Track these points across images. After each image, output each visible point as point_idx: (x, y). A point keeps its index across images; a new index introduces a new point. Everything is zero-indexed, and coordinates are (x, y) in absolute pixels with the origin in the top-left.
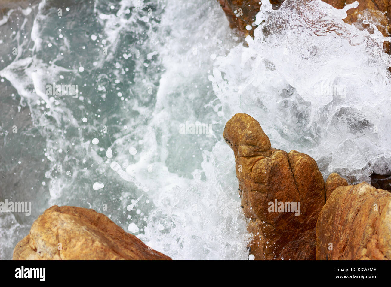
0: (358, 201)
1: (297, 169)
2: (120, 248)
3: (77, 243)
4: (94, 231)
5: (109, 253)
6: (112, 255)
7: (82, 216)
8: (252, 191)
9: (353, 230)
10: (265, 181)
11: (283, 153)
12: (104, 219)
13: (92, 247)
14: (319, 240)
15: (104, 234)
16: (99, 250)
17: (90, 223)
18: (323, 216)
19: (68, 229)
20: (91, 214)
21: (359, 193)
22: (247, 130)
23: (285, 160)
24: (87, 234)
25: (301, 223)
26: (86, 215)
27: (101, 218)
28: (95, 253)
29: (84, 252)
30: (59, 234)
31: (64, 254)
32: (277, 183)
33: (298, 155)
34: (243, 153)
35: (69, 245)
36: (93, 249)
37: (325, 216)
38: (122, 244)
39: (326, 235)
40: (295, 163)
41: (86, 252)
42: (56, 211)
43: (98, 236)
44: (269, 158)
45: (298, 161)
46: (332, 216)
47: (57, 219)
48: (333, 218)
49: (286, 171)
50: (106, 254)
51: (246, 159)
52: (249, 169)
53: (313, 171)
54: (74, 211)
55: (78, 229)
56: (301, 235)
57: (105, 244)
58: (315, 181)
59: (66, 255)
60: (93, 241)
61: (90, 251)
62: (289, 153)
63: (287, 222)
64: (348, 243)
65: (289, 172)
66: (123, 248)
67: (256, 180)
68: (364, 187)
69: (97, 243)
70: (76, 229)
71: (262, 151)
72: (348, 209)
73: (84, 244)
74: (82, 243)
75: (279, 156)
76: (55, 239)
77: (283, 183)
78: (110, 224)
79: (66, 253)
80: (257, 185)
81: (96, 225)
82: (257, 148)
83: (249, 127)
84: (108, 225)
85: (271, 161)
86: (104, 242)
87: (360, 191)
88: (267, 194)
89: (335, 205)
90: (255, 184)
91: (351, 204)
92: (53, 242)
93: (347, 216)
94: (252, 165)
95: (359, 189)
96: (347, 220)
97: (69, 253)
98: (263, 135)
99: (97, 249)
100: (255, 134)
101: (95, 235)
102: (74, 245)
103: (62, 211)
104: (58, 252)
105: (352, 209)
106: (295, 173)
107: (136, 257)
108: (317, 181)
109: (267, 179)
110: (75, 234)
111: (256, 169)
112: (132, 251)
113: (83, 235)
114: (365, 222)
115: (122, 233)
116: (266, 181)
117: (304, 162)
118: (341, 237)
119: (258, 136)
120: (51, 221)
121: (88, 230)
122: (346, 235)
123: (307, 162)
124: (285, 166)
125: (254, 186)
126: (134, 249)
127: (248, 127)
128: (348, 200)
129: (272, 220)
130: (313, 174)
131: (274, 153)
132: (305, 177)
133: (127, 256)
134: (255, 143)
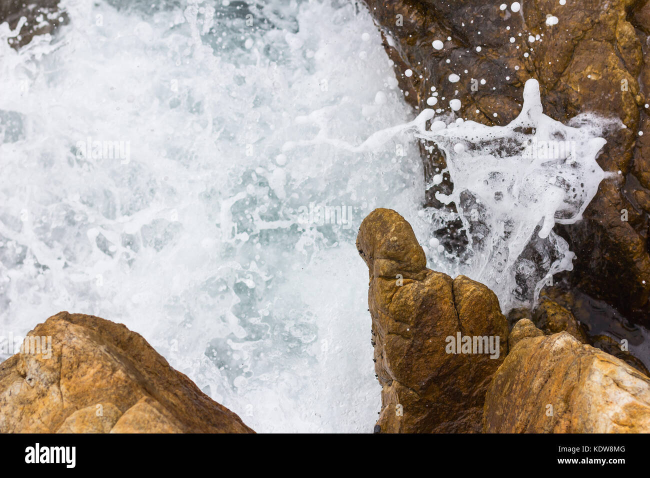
0: (551, 361)
1: (464, 305)
2: (157, 388)
3: (89, 370)
4: (119, 356)
5: (136, 390)
6: (140, 394)
7: (104, 331)
8: (389, 333)
9: (538, 405)
10: (410, 319)
11: (444, 278)
12: (139, 341)
13: (111, 378)
14: (486, 421)
15: (133, 363)
16: (121, 384)
17: (115, 344)
18: (496, 383)
19: (78, 346)
20: (118, 330)
21: (554, 348)
22: (390, 234)
23: (447, 289)
24: (106, 357)
25: (464, 394)
26: (110, 330)
27: (134, 339)
28: (114, 388)
29: (97, 384)
30: (63, 355)
31: (66, 385)
32: (431, 325)
33: (468, 283)
34: (381, 272)
35: (75, 372)
36: (112, 381)
37: (499, 382)
38: (161, 382)
39: (497, 413)
40: (461, 295)
41: (100, 385)
42: (63, 318)
43: (123, 363)
44: (422, 284)
45: (468, 293)
46: (509, 383)
47: (63, 331)
48: (510, 385)
49: (446, 307)
50: (132, 391)
51: (384, 282)
52: (388, 297)
53: (490, 312)
54: (93, 322)
55: (92, 349)
56: (462, 414)
57: (132, 377)
58: (492, 329)
59: (70, 386)
60: (114, 370)
61: (106, 385)
62: (455, 280)
63: (441, 390)
64: (528, 426)
65: (451, 308)
66: (163, 389)
67: (398, 317)
68: (562, 339)
69: (120, 373)
70: (90, 348)
71: (411, 271)
72: (534, 372)
73: (99, 372)
74: (95, 370)
75: (437, 281)
76: (56, 360)
77: (440, 325)
78: (147, 351)
79: (69, 383)
80: (398, 324)
81: (124, 347)
82: (403, 265)
83: (394, 231)
84: (143, 351)
85: (423, 287)
86: (131, 374)
87: (556, 345)
88: (413, 341)
89: (516, 366)
90: (395, 323)
91: (539, 365)
92: (52, 365)
93: (531, 384)
94: (393, 291)
95: (555, 342)
96: (531, 389)
97: (74, 385)
98: (415, 246)
99: (118, 382)
100: (402, 243)
101: (119, 361)
102: (84, 373)
103: (73, 321)
104: (57, 381)
105: (539, 372)
106: (462, 311)
107: (180, 405)
108: (495, 329)
109: (414, 316)
110: (88, 355)
111: (399, 299)
112: (176, 395)
113: (98, 359)
114: (556, 394)
115: (164, 366)
116: (413, 319)
117: (477, 296)
118: (518, 416)
119: (406, 245)
120: (54, 333)
121: (109, 352)
122: (527, 414)
123: (482, 296)
124: (446, 299)
125: (393, 325)
126: (180, 393)
127: (392, 230)
128: (536, 359)
129: (416, 383)
130: (491, 317)
131: (430, 276)
132: (476, 320)
133: (167, 401)
134: (400, 257)
